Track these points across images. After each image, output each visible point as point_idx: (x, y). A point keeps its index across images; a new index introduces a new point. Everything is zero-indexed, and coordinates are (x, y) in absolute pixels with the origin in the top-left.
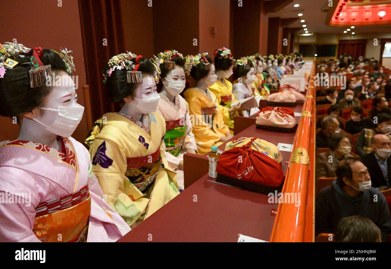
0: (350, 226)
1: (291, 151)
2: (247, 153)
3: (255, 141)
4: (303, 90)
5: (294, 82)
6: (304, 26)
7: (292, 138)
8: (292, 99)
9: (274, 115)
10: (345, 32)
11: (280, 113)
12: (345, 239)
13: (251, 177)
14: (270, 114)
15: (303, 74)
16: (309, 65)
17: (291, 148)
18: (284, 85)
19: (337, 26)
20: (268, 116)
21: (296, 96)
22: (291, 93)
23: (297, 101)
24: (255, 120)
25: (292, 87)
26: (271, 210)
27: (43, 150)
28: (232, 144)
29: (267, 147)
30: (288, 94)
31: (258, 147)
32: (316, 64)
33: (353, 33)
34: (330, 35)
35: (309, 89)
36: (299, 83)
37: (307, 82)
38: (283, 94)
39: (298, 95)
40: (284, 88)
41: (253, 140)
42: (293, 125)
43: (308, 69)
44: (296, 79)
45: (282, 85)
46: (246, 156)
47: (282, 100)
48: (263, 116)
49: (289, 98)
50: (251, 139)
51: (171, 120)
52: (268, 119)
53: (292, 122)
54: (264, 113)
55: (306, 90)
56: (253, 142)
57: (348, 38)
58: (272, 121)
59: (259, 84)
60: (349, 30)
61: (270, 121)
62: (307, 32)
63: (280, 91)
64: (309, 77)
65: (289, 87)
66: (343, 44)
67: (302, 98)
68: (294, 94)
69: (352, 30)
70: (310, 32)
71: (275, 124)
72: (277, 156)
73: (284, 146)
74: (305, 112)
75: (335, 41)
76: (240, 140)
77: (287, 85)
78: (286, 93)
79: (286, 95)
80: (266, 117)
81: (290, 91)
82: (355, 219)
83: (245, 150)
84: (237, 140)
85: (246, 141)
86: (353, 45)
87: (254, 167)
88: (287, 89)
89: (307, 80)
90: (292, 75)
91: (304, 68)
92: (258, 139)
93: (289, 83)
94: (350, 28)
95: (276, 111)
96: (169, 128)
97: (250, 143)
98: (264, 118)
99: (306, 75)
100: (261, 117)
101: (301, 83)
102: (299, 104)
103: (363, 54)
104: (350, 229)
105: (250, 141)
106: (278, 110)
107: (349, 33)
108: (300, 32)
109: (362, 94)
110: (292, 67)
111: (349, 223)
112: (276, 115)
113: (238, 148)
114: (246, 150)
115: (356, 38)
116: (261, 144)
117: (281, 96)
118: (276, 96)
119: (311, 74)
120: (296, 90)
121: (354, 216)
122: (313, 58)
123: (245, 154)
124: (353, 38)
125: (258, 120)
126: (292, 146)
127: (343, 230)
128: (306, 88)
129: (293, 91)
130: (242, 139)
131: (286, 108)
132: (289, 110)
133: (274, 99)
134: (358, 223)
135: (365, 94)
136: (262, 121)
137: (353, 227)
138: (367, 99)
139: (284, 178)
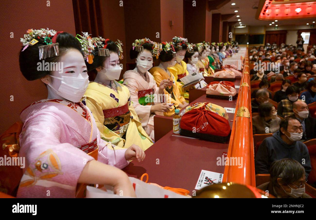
0: (284, 166)
1: (234, 113)
2: (203, 113)
3: (208, 105)
4: (240, 69)
5: (233, 63)
6: (239, 20)
7: (234, 104)
8: (232, 76)
9: (220, 86)
10: (271, 25)
11: (224, 85)
12: (280, 175)
13: (207, 131)
14: (217, 86)
15: (240, 57)
16: (243, 51)
17: (234, 111)
18: (226, 66)
19: (264, 20)
20: (215, 88)
21: (236, 74)
22: (231, 71)
23: (236, 77)
24: (206, 91)
25: (232, 67)
26: (223, 153)
27: (73, 108)
28: (191, 108)
29: (217, 109)
30: (229, 71)
31: (210, 109)
32: (249, 50)
33: (277, 26)
34: (259, 27)
35: (245, 68)
36: (236, 63)
37: (243, 64)
38: (225, 71)
39: (236, 72)
40: (225, 68)
41: (206, 104)
42: (234, 94)
43: (243, 53)
44: (234, 60)
45: (224, 65)
46: (202, 115)
47: (225, 77)
48: (212, 88)
49: (230, 75)
50: (205, 104)
51: (144, 90)
52: (216, 90)
53: (233, 92)
54: (212, 86)
55: (242, 69)
56: (206, 105)
57: (273, 29)
58: (219, 91)
59: (206, 65)
60: (273, 23)
61: (217, 91)
62: (241, 25)
63: (223, 70)
64: (244, 60)
65: (229, 67)
66: (269, 34)
67: (240, 75)
68: (234, 72)
69: (276, 23)
70: (243, 25)
71: (220, 93)
72: (224, 115)
73: (228, 109)
74: (244, 83)
75: (263, 32)
76: (196, 105)
77: (228, 65)
78: (227, 71)
79: (228, 73)
80: (214, 88)
81: (231, 70)
82: (287, 160)
83: (201, 111)
84: (194, 105)
85: (202, 105)
86: (277, 35)
87: (209, 123)
88: (228, 68)
89: (243, 62)
90: (231, 58)
91: (240, 53)
92: (210, 103)
93: (229, 63)
94: (274, 21)
95: (221, 84)
96: (143, 96)
97: (205, 106)
98: (212, 89)
99: (241, 57)
100: (210, 89)
101: (238, 64)
102: (238, 79)
103: (284, 42)
104: (284, 168)
105: (204, 104)
106: (223, 83)
107: (273, 26)
108: (236, 25)
109: (285, 72)
110: (231, 52)
111: (282, 164)
112: (221, 86)
113: (196, 109)
114: (203, 111)
115: (279, 29)
116: (212, 107)
117: (224, 74)
118: (220, 73)
119: (245, 57)
120: (235, 69)
121: (285, 159)
122: (246, 45)
123: (201, 113)
124: (276, 29)
125: (208, 91)
126: (234, 109)
127: (278, 169)
128: (243, 68)
129: (233, 69)
130: (198, 104)
131: (228, 82)
132: (231, 83)
133: (218, 76)
134: (289, 163)
135: (287, 72)
136: (211, 92)
137: (285, 166)
138: (288, 76)
139: (231, 130)
